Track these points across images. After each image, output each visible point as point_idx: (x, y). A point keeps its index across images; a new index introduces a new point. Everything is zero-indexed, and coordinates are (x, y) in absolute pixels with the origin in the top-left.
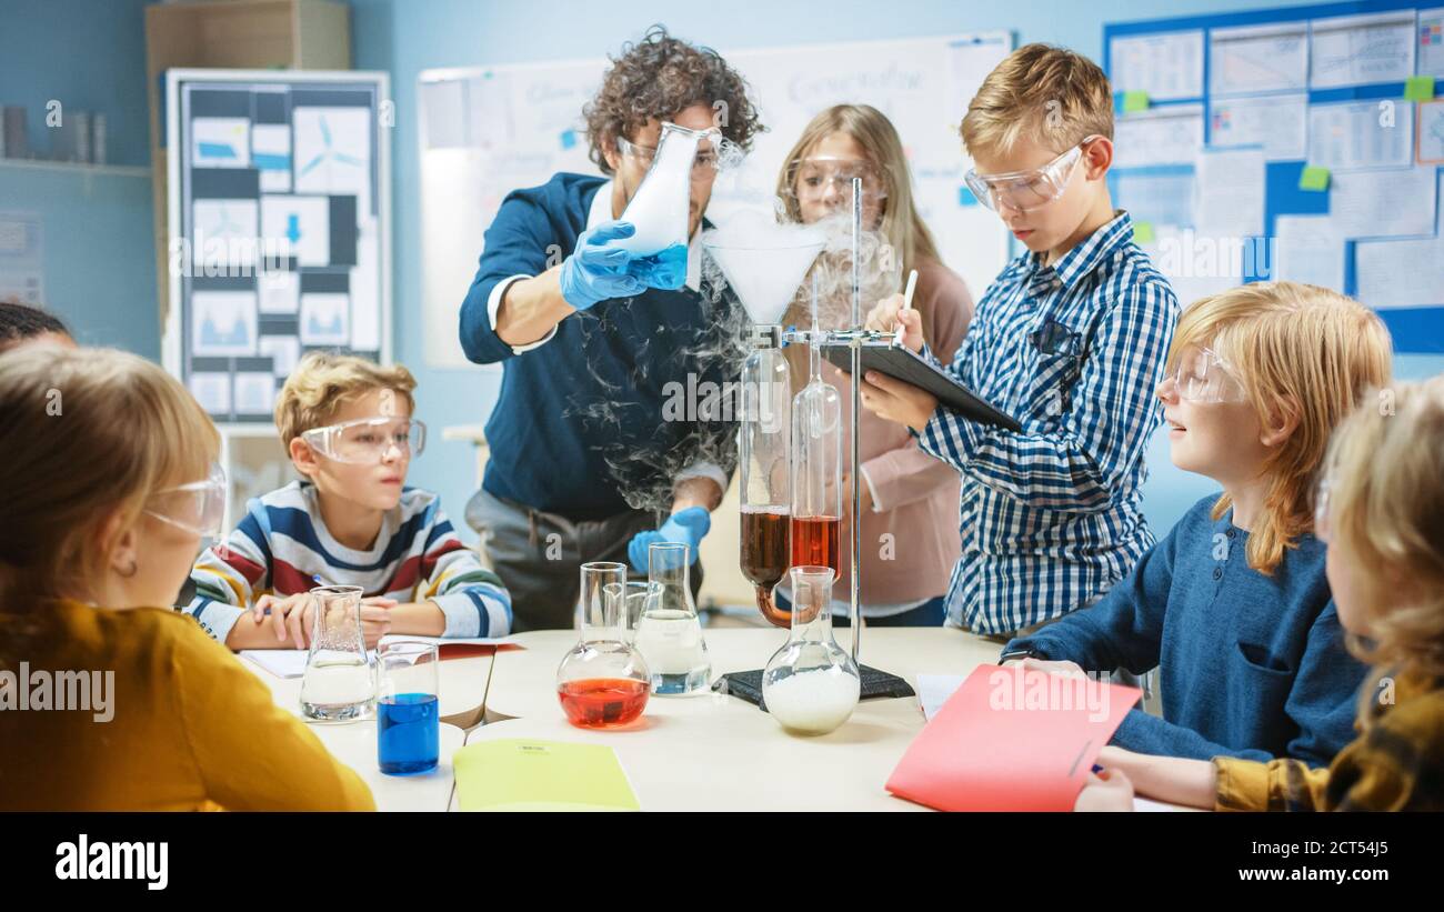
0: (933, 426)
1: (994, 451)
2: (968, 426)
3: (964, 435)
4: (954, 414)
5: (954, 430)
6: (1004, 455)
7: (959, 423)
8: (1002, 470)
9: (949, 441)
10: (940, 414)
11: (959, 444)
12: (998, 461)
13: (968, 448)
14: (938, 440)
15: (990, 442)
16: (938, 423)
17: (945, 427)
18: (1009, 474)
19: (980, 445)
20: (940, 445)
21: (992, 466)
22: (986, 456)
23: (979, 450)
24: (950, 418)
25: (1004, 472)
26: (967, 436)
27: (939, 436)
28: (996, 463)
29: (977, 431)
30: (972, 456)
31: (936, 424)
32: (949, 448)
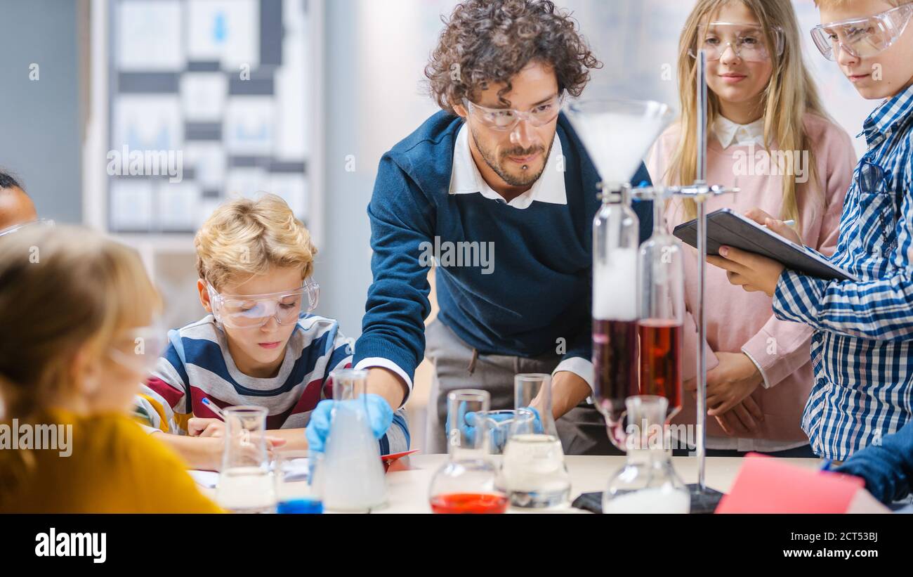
0: (781, 288)
1: (836, 299)
2: (812, 283)
3: (809, 292)
4: (798, 274)
5: (800, 289)
6: (845, 300)
7: (803, 281)
8: (848, 312)
9: (798, 299)
10: (786, 277)
11: (806, 300)
12: (841, 306)
13: (814, 302)
14: (788, 300)
15: (832, 292)
16: (785, 286)
17: (791, 287)
18: (853, 315)
19: (823, 296)
20: (790, 305)
21: (837, 312)
22: (830, 305)
23: (823, 302)
24: (794, 278)
25: (849, 315)
26: (811, 291)
27: (788, 297)
28: (840, 308)
29: (820, 285)
30: (820, 308)
31: (783, 287)
32: (799, 306)
